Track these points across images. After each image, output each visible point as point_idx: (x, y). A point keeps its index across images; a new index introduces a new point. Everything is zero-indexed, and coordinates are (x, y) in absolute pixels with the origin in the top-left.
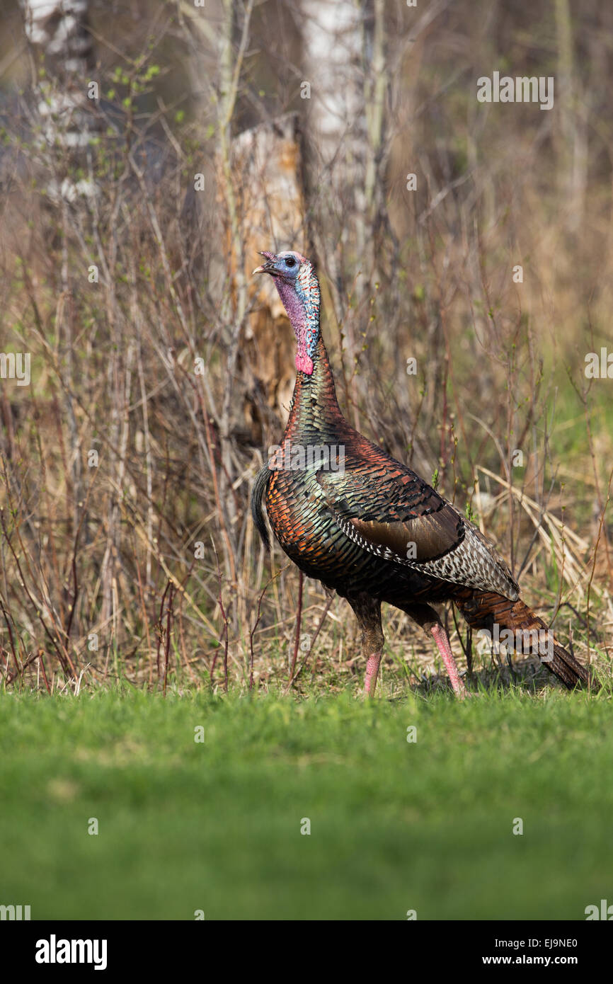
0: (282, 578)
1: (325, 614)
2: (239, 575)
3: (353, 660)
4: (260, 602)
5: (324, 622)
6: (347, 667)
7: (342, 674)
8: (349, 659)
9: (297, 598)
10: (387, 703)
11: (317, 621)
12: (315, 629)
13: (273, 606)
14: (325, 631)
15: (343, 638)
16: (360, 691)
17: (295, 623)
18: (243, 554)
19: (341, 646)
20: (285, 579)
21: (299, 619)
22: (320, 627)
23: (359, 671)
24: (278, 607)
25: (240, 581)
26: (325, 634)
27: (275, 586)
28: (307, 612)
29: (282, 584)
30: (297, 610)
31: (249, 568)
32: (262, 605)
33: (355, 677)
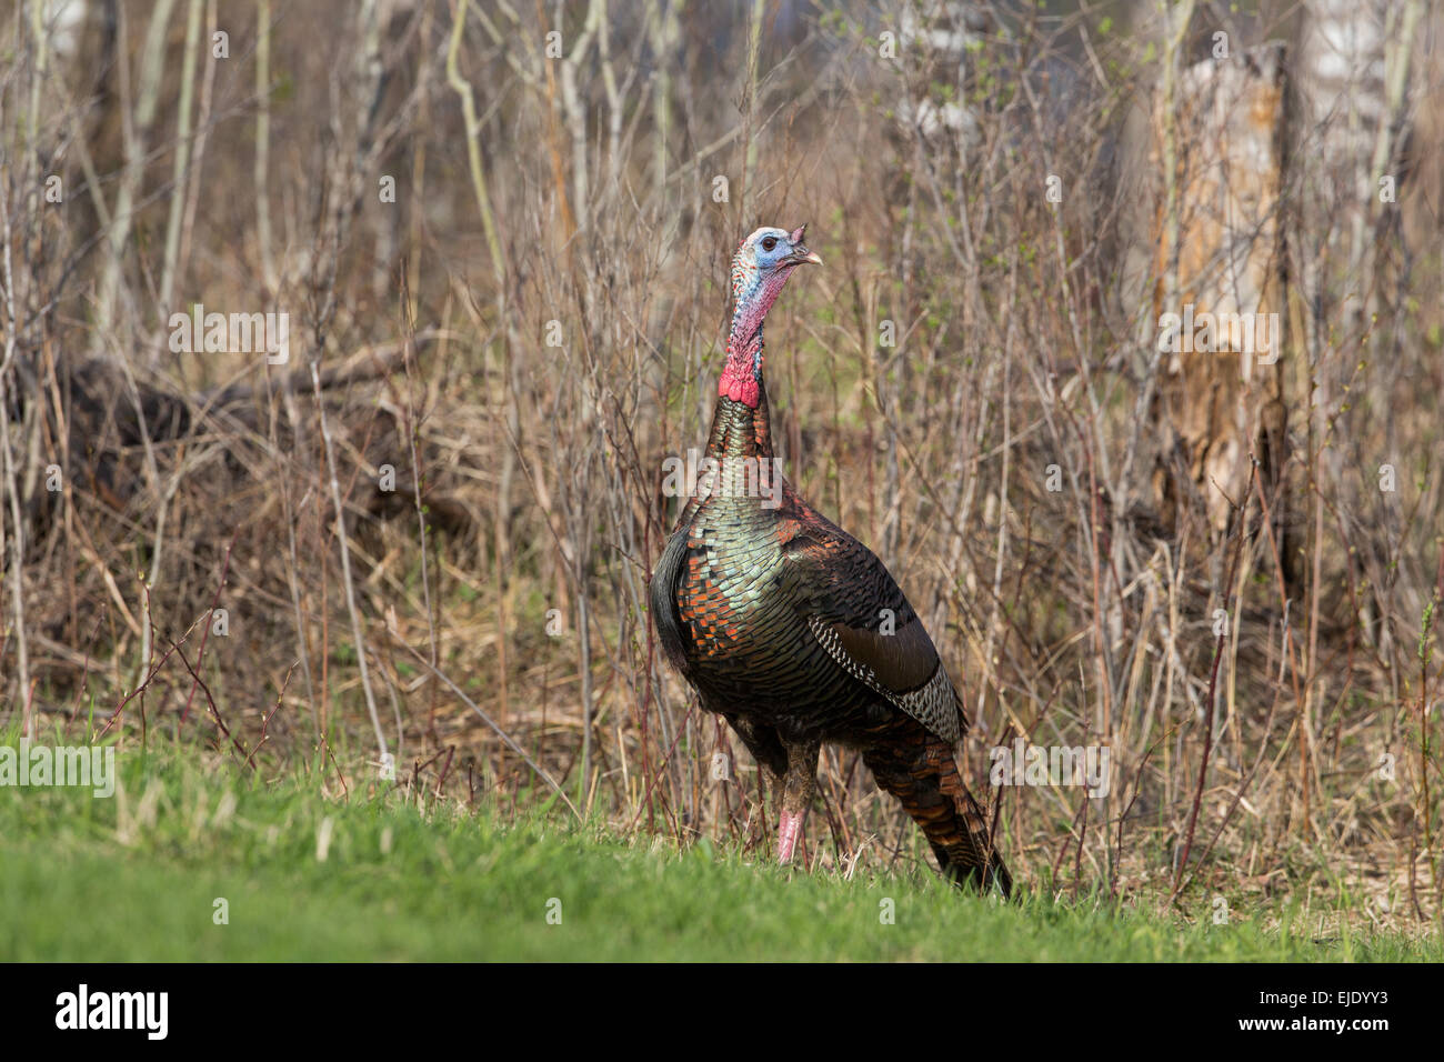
0: (1179, 741)
1: (1237, 801)
2: (1115, 728)
3: (1270, 875)
4: (1140, 771)
5: (1233, 813)
6: (1259, 884)
7: (1250, 894)
8: (1264, 873)
9: (1199, 773)
10: (1310, 945)
11: (1223, 811)
12: (1219, 821)
13: (1160, 780)
14: (1234, 826)
15: (1260, 841)
16: (1275, 923)
17: (1191, 809)
18: (1125, 696)
19: (1254, 852)
20: (1184, 742)
21: (1197, 805)
22: (1227, 820)
23: (1277, 892)
24: (1167, 783)
25: (1116, 736)
26: (1233, 832)
27: (1166, 751)
28: (1210, 795)
29: (1179, 748)
30: (1196, 790)
31: (1131, 719)
32: (1145, 777)
33: (1270, 901)
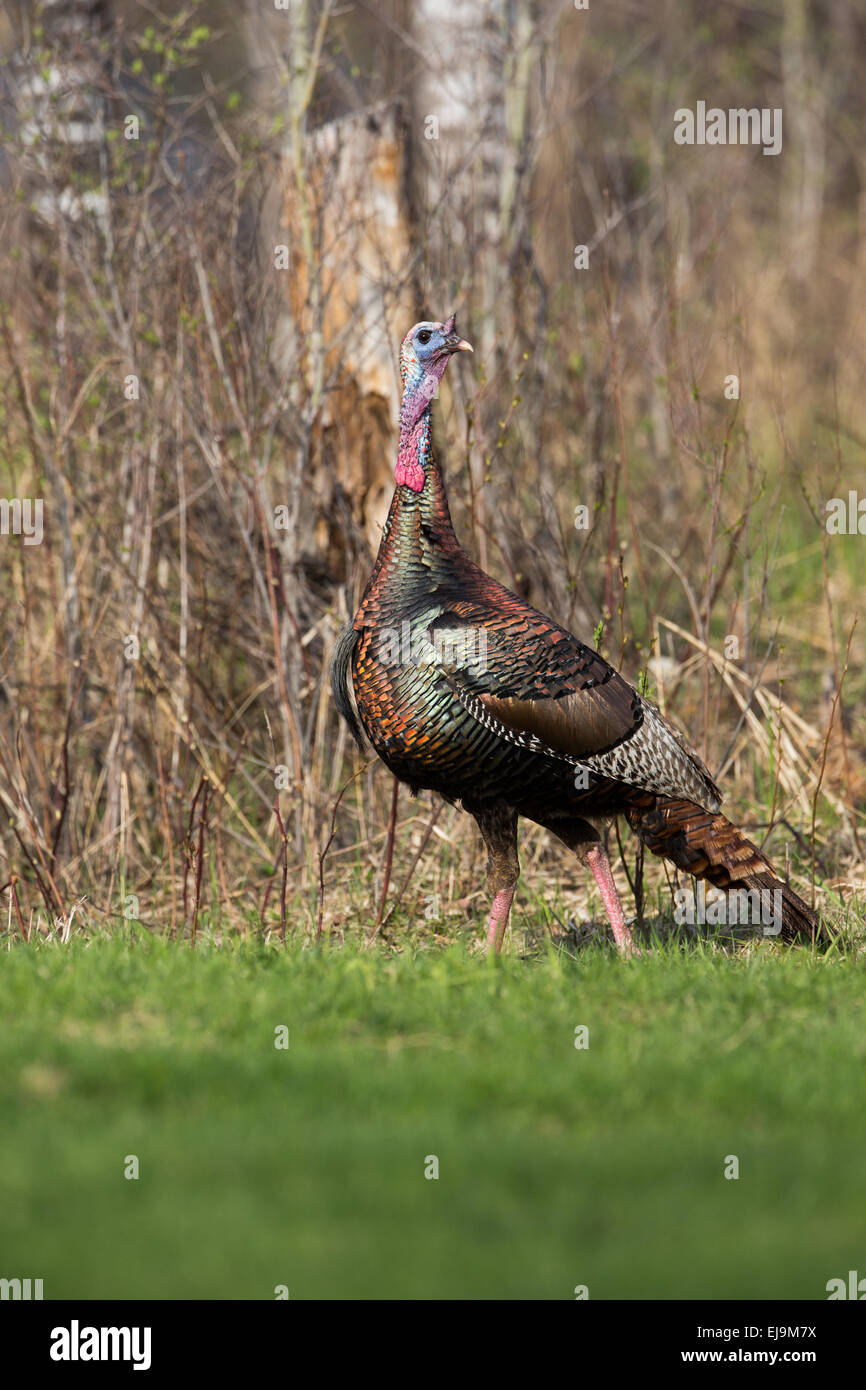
0: (370, 777)
1: (430, 830)
2: (306, 771)
3: (469, 897)
4: (335, 811)
5: (427, 842)
6: (460, 908)
7: (452, 918)
8: (463, 896)
9: (390, 807)
10: (516, 961)
11: (417, 840)
12: (414, 851)
13: (354, 817)
14: (430, 854)
15: (456, 866)
16: (479, 944)
17: (386, 843)
18: (313, 741)
19: (452, 878)
20: (374, 779)
21: (392, 838)
22: (422, 849)
23: (478, 914)
24: (362, 819)
25: (308, 780)
26: (429, 859)
27: (358, 788)
28: (401, 830)
29: (369, 785)
30: (390, 823)
31: (320, 761)
32: (339, 814)
33: (473, 923)
